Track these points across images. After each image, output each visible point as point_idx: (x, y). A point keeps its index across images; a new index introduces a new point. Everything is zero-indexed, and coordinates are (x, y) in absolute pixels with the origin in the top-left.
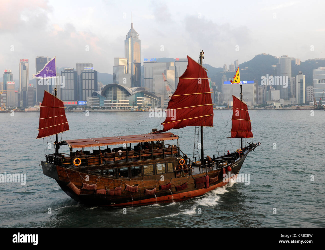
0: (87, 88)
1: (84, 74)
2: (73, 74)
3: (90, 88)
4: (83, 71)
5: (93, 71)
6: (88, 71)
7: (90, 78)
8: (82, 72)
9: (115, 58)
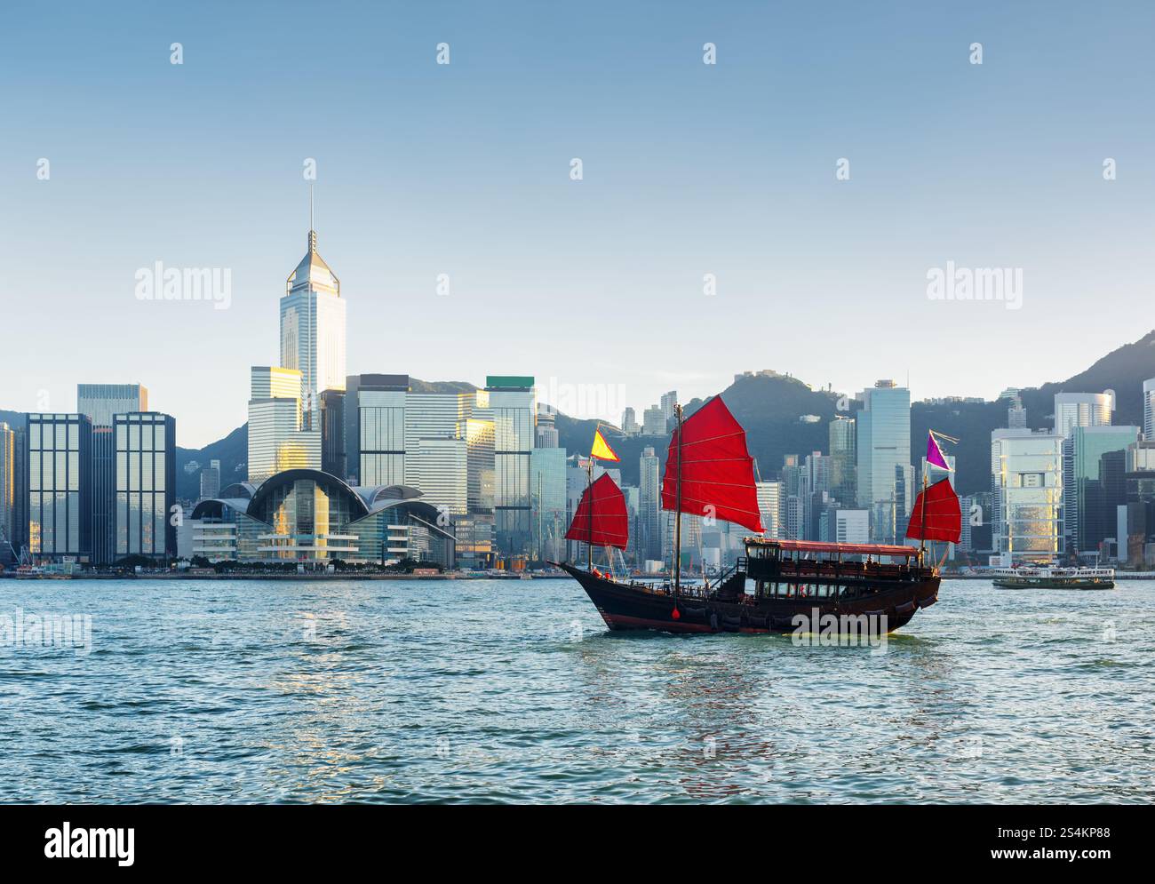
0: (135, 486)
1: (121, 429)
2: (74, 429)
3: (147, 486)
4: (119, 418)
5: (163, 419)
6: (141, 418)
7: (147, 446)
8: (116, 422)
9: (254, 369)
